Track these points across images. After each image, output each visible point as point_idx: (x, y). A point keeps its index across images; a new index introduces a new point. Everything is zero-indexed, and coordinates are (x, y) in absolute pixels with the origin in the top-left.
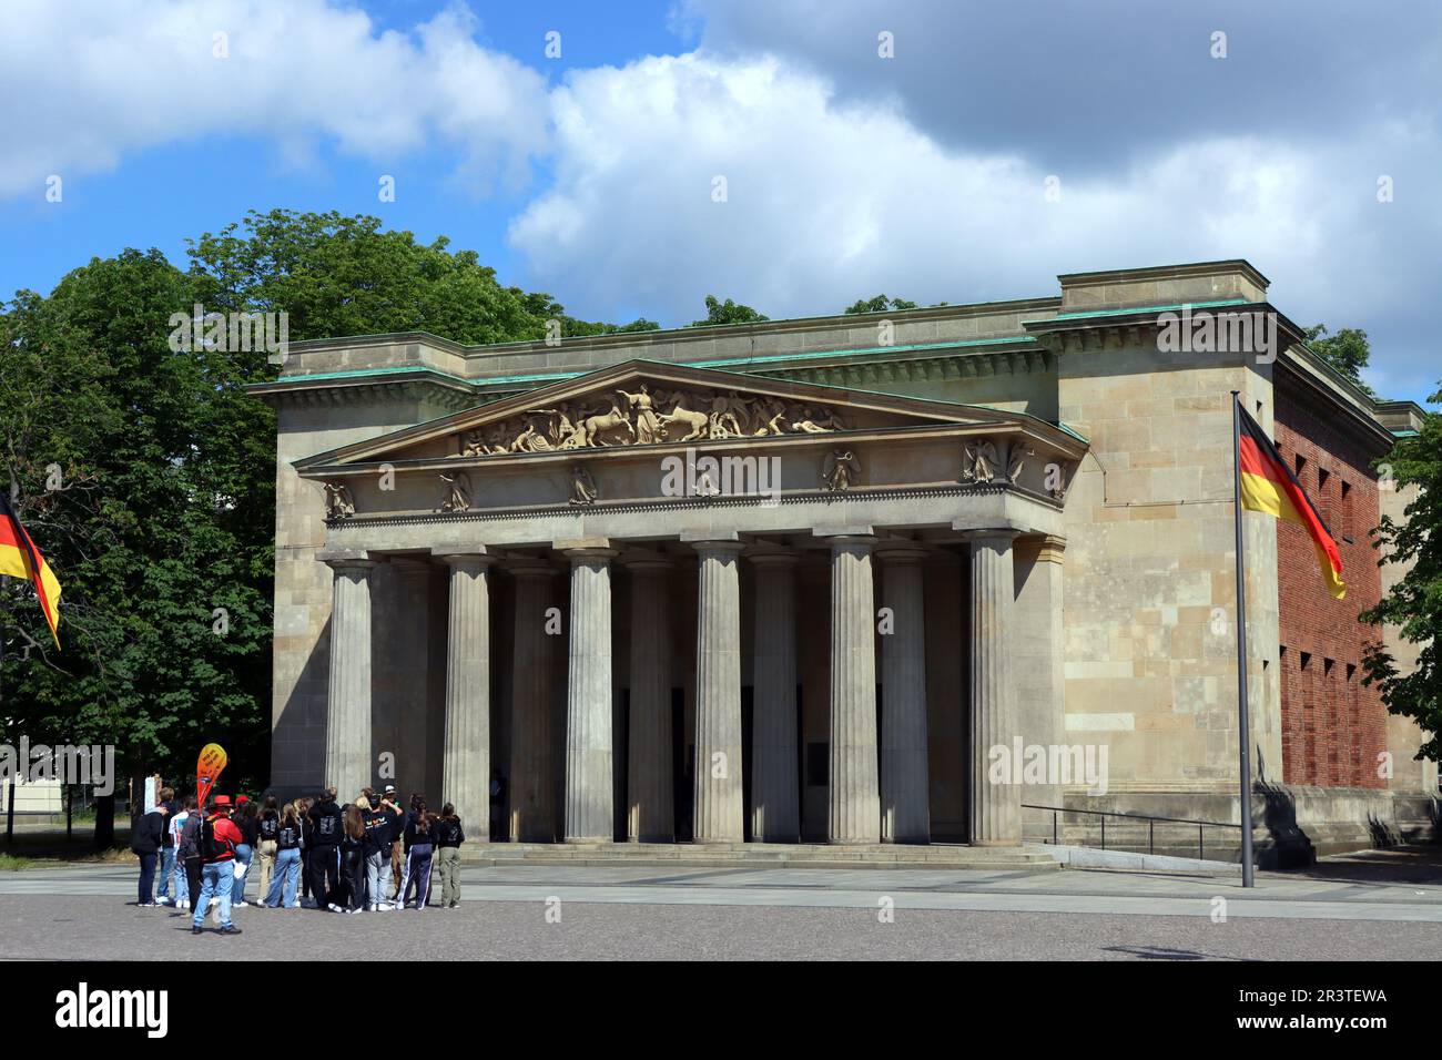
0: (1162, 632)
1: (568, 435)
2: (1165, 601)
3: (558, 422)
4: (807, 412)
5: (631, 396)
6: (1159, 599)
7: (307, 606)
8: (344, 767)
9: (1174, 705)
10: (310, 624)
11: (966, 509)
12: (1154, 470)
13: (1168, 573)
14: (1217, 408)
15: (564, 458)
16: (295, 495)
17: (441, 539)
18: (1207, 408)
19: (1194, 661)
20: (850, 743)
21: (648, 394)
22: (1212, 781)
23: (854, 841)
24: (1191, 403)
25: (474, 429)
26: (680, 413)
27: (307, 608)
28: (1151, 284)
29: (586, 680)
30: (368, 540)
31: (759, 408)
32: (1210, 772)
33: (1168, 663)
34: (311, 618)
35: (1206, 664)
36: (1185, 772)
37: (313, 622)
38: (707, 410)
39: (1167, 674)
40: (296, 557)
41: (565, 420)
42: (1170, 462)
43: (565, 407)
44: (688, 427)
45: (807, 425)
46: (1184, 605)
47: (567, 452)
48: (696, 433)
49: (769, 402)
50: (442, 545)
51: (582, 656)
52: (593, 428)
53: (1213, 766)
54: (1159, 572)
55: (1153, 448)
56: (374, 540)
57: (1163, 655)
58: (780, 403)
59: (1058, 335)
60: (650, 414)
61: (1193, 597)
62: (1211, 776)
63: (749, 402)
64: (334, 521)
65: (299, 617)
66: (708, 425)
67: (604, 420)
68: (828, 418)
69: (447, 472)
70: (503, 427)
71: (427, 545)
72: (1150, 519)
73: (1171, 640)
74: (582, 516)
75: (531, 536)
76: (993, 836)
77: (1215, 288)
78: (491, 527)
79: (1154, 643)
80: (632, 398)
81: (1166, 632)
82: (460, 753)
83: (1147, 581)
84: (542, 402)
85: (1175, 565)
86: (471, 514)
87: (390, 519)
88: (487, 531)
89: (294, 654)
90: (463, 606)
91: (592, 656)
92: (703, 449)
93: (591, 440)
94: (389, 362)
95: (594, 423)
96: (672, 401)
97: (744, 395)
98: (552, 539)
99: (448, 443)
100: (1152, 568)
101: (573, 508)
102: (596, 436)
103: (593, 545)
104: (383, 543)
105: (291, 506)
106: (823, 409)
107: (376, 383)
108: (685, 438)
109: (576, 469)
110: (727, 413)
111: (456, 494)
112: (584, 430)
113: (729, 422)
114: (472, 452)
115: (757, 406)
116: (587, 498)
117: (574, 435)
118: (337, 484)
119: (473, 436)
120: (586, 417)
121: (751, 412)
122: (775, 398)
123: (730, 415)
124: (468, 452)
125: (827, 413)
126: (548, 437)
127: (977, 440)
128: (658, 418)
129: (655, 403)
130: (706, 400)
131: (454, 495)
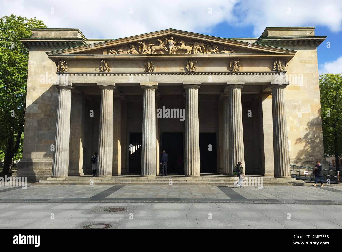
0: (298, 119)
1: (145, 51)
2: (298, 111)
3: (142, 46)
4: (225, 48)
6: (297, 111)
8: (62, 152)
9: (302, 138)
11: (274, 78)
13: (299, 104)
14: (310, 63)
15: (146, 57)
17: (99, 81)
18: (308, 63)
19: (306, 127)
20: (239, 146)
21: (173, 40)
24: (303, 61)
26: (183, 46)
27: (37, 105)
29: (150, 125)
30: (72, 80)
34: (38, 108)
38: (192, 45)
39: (299, 130)
40: (34, 90)
41: (145, 46)
43: (145, 42)
44: (186, 51)
46: (303, 112)
47: (147, 55)
48: (188, 53)
49: (212, 44)
50: (100, 82)
51: (149, 118)
52: (154, 49)
53: (313, 154)
54: (296, 104)
56: (75, 80)
57: (298, 125)
59: (271, 41)
60: (173, 46)
61: (306, 110)
63: (206, 44)
67: (158, 47)
69: (104, 59)
71: (95, 82)
72: (293, 90)
73: (300, 121)
74: (149, 76)
75: (131, 81)
77: (308, 33)
78: (117, 77)
79: (296, 122)
80: (169, 41)
82: (105, 148)
83: (293, 106)
84: (138, 40)
85: (301, 102)
86: (110, 73)
87: (81, 73)
88: (116, 79)
89: (32, 119)
90: (107, 102)
91: (152, 118)
92: (193, 56)
93: (152, 53)
94: (68, 37)
95: (154, 48)
96: (181, 42)
97: (204, 42)
98: (138, 82)
99: (103, 50)
100: (294, 103)
101: (146, 73)
102: (154, 52)
103: (154, 84)
104: (78, 81)
105: (33, 75)
106: (229, 48)
107: (65, 41)
108: (185, 53)
109: (149, 61)
110: (199, 47)
111: (106, 67)
112: (150, 50)
113: (199, 50)
114: (112, 54)
115: (208, 46)
116: (151, 70)
117: (147, 51)
118: (62, 61)
119: (112, 49)
120: (151, 46)
121: (206, 48)
122: (215, 43)
123: (200, 48)
124: (111, 54)
125: (231, 49)
126: (138, 51)
127: (279, 59)
128: (175, 48)
129: (175, 43)
130: (191, 43)
131: (105, 67)
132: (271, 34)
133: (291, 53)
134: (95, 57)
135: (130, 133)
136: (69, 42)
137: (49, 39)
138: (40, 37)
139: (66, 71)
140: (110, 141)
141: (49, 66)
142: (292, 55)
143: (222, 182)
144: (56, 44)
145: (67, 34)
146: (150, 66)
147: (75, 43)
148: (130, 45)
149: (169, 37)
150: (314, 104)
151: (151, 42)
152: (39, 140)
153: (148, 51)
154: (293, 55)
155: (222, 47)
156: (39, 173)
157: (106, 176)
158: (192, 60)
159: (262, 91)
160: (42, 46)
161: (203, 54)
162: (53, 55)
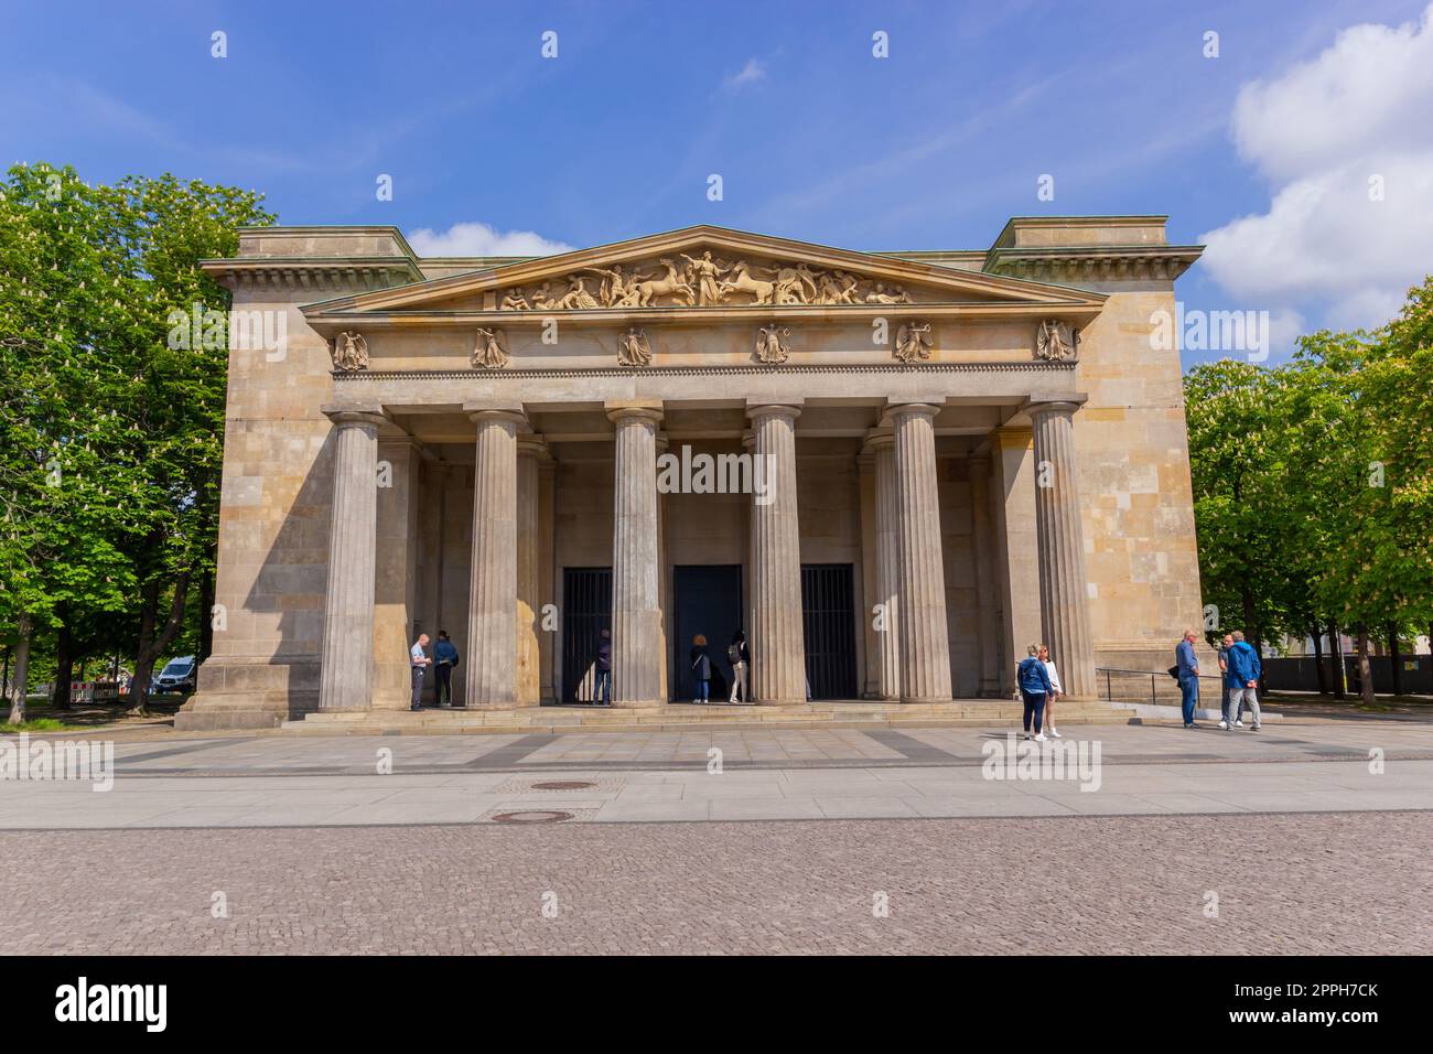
0: (1118, 514)
1: (619, 297)
2: (1119, 489)
3: (611, 282)
4: (880, 287)
5: (695, 262)
6: (1114, 486)
7: (261, 478)
8: (351, 631)
9: (1132, 576)
10: (264, 495)
11: (1038, 383)
12: (1104, 380)
13: (1120, 466)
15: (624, 316)
16: (250, 370)
17: (471, 395)
18: (1146, 332)
19: (1146, 539)
20: (931, 603)
21: (711, 261)
22: (1169, 641)
23: (941, 699)
24: (1132, 328)
25: (514, 286)
26: (744, 281)
27: (260, 480)
28: (1091, 230)
29: (640, 539)
30: (382, 394)
31: (827, 280)
32: (1166, 633)
33: (1124, 541)
34: (264, 489)
35: (1158, 542)
36: (1144, 633)
37: (267, 493)
38: (773, 278)
39: (1124, 550)
40: (249, 429)
41: (618, 281)
42: (1117, 374)
43: (618, 268)
44: (753, 295)
45: (881, 298)
46: (1136, 492)
47: (626, 311)
48: (761, 301)
49: (839, 275)
50: (473, 401)
51: (636, 516)
52: (649, 292)
53: (1168, 628)
54: (1113, 464)
55: (1103, 362)
56: (391, 394)
57: (1120, 534)
58: (851, 277)
59: (1025, 263)
60: (711, 280)
61: (1143, 486)
62: (1168, 637)
63: (818, 274)
64: (340, 374)
65: (251, 488)
66: (774, 295)
67: (661, 286)
68: (899, 294)
69: (485, 326)
70: (546, 286)
72: (1102, 420)
73: (1126, 522)
74: (634, 377)
75: (577, 395)
76: (1085, 692)
77: (1145, 237)
78: (530, 384)
79: (1111, 524)
80: (697, 263)
81: (1121, 515)
82: (494, 615)
83: (1102, 473)
84: (597, 261)
85: (1126, 459)
86: (508, 371)
87: (412, 373)
88: (524, 389)
89: (244, 524)
90: (498, 464)
91: (646, 517)
92: (778, 314)
93: (644, 303)
94: (359, 253)
95: (649, 287)
96: (737, 269)
97: (812, 267)
98: (600, 399)
99: (483, 298)
100: (1107, 461)
101: (625, 370)
102: (650, 300)
103: (650, 404)
104: (403, 396)
105: (245, 380)
106: (892, 286)
107: (351, 266)
108: (752, 304)
109: (632, 330)
110: (794, 284)
111: (492, 349)
112: (638, 294)
113: (795, 293)
114: (512, 309)
115: (824, 279)
116: (642, 360)
117: (627, 298)
118: (350, 333)
119: (512, 292)
120: (640, 281)
121: (817, 285)
122: (846, 272)
123: (798, 286)
124: (508, 308)
125: (899, 288)
126: (598, 299)
127: (1052, 320)
128: (719, 286)
129: (718, 271)
130: (771, 271)
131: (489, 350)
132: (1028, 240)
133: (1090, 302)
134: (457, 320)
135: (566, 570)
136: (364, 271)
137: (299, 261)
138: (268, 256)
139: (363, 367)
140: (510, 592)
141: (299, 351)
142: (1093, 309)
143: (877, 718)
144: (319, 278)
145: (357, 245)
146: (634, 345)
147: (383, 273)
148: (572, 278)
149: (698, 251)
150: (1168, 465)
151: (638, 269)
152: (268, 593)
153: (630, 298)
154: (1098, 309)
155: (868, 282)
156: (271, 703)
157: (499, 706)
158: (772, 325)
159: (1001, 425)
160: (273, 285)
161: (810, 306)
162: (321, 316)
